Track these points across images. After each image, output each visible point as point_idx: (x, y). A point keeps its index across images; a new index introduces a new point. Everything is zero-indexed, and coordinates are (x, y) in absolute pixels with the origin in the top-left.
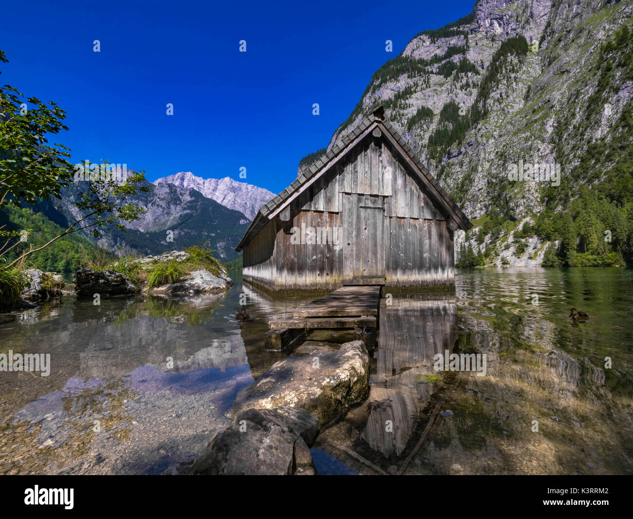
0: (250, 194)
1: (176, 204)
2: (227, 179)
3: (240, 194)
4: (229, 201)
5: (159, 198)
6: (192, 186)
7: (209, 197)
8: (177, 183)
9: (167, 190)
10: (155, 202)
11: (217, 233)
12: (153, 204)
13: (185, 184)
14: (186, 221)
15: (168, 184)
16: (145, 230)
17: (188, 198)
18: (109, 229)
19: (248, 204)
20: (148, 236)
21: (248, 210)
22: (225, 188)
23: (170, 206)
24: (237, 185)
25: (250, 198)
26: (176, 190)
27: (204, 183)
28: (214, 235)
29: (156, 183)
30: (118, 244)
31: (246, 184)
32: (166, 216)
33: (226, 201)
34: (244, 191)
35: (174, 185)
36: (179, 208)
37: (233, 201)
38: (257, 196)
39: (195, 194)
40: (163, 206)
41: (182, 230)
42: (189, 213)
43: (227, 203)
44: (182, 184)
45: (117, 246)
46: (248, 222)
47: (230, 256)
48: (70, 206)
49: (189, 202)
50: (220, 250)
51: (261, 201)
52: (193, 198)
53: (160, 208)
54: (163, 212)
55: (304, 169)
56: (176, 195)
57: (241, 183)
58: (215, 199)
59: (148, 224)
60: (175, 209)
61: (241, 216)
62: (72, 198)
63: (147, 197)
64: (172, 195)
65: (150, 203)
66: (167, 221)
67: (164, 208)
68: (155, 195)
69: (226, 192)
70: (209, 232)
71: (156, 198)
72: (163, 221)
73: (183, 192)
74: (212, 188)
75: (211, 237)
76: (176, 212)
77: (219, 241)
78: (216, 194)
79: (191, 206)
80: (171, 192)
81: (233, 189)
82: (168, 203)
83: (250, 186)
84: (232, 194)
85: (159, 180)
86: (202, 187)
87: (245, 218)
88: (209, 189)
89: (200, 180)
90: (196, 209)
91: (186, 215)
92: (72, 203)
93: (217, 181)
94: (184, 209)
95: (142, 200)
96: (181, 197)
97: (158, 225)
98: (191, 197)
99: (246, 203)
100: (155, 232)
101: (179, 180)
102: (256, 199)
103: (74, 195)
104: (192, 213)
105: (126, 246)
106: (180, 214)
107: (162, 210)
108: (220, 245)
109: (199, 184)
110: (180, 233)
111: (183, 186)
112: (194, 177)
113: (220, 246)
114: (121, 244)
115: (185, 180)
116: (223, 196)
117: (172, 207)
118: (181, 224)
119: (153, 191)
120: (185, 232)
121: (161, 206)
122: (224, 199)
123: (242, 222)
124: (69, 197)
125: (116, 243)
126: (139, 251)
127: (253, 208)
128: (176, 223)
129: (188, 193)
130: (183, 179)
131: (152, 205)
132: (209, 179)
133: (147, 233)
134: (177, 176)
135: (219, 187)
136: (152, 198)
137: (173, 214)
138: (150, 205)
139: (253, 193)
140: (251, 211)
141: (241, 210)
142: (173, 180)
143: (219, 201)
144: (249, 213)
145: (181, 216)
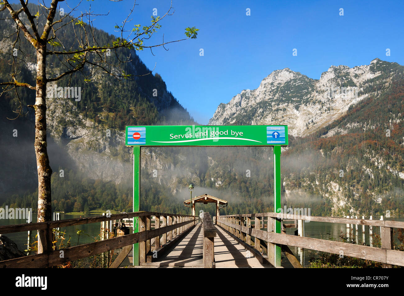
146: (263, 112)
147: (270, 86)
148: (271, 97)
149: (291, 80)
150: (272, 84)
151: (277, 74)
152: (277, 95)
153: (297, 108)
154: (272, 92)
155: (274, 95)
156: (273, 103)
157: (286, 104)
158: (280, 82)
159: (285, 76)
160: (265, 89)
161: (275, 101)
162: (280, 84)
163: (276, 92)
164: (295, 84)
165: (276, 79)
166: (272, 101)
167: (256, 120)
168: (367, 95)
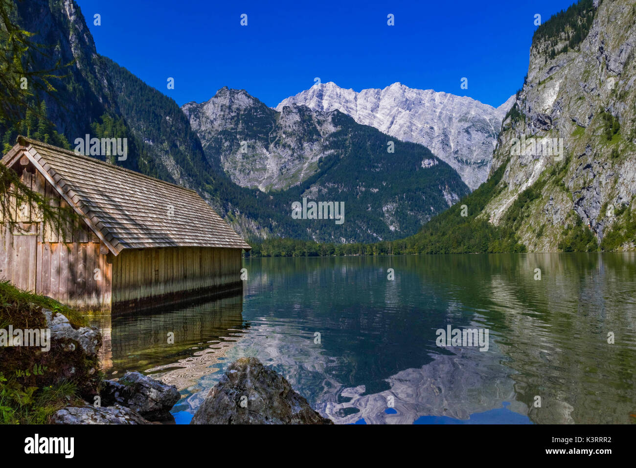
0: (438, 110)
1: (311, 141)
2: (396, 87)
3: (420, 111)
4: (401, 126)
5: (284, 133)
6: (336, 106)
7: (366, 122)
8: (312, 105)
9: (297, 118)
10: (279, 140)
11: (382, 188)
12: (277, 144)
13: (325, 104)
14: (329, 168)
15: (298, 107)
16: (267, 188)
17: (332, 129)
18: (216, 190)
19: (436, 128)
20: (272, 197)
21: (435, 140)
22: (393, 104)
23: (302, 145)
24: (415, 95)
25: (440, 117)
26: (310, 116)
27: (356, 98)
28: (376, 190)
29: (279, 108)
30: (229, 213)
31: (431, 91)
32: (297, 162)
33: (395, 127)
34: (427, 104)
35: (307, 109)
36: (316, 147)
37: (408, 127)
38: (452, 111)
39: (342, 119)
40: (292, 146)
41: (323, 184)
42: (333, 154)
43: (397, 131)
44: (320, 105)
45: (229, 217)
46: (437, 162)
47: (406, 228)
48: (164, 158)
49: (333, 135)
50: (388, 219)
51: (460, 121)
52: (339, 128)
53: (287, 150)
54: (292, 155)
55: (542, 47)
56: (312, 124)
57: (421, 91)
58: (375, 125)
59: (270, 177)
60: (311, 150)
61: (425, 153)
62: (166, 144)
63: (267, 134)
64: (305, 126)
65: (272, 142)
66: (300, 171)
67: (293, 149)
68: (279, 128)
69: (394, 111)
70: (368, 186)
71: (281, 132)
72: (293, 171)
73: (321, 118)
74: (369, 106)
75: (372, 194)
76: (313, 154)
77: (386, 203)
78: (378, 115)
79: (336, 141)
80: (303, 121)
81: (407, 105)
82: (300, 141)
83: (438, 95)
84: (405, 113)
85: (285, 102)
86: (353, 106)
87: (431, 157)
88: (365, 108)
89: (348, 94)
90: (345, 147)
91: (329, 158)
92: (167, 152)
93: (378, 93)
94: (325, 148)
95: (260, 139)
96: (319, 128)
97: (286, 179)
98: (335, 126)
99: (432, 128)
100: (282, 190)
101: (315, 99)
102: (450, 119)
103: (168, 139)
104: (338, 156)
105: (240, 216)
106: (319, 157)
107: (290, 152)
108: (388, 208)
109: (347, 101)
110: (320, 191)
111: (322, 108)
112: (338, 90)
113: (388, 211)
114: (233, 213)
115: (325, 98)
116: (391, 119)
117: (306, 145)
118: (321, 174)
119: (275, 121)
120: (328, 188)
121: (289, 146)
122: (392, 123)
123: (426, 163)
124: (162, 143)
125: (227, 211)
126: (260, 223)
127: (446, 136)
128: (313, 173)
129: (330, 119)
130: (320, 96)
131: (275, 146)
132: (364, 91)
133: (271, 193)
134: (311, 91)
135: (381, 104)
136: (275, 135)
137: (307, 159)
138: (272, 146)
139: (445, 106)
140: (442, 142)
141: (424, 142)
142: (306, 99)
143: (383, 129)
144: (439, 145)
145: (320, 160)
146: (230, 146)
147: (227, 111)
148: (232, 126)
149: (251, 108)
150: (230, 108)
151: (232, 94)
152: (240, 126)
153: (267, 148)
154: (233, 121)
155: (237, 124)
156: (238, 137)
157: (254, 140)
158: (238, 106)
159: (243, 101)
160: (222, 113)
161: (240, 133)
162: (238, 109)
163: (238, 121)
164: (257, 115)
165: (232, 102)
166: (236, 133)
167: (225, 155)
168: (333, 151)
